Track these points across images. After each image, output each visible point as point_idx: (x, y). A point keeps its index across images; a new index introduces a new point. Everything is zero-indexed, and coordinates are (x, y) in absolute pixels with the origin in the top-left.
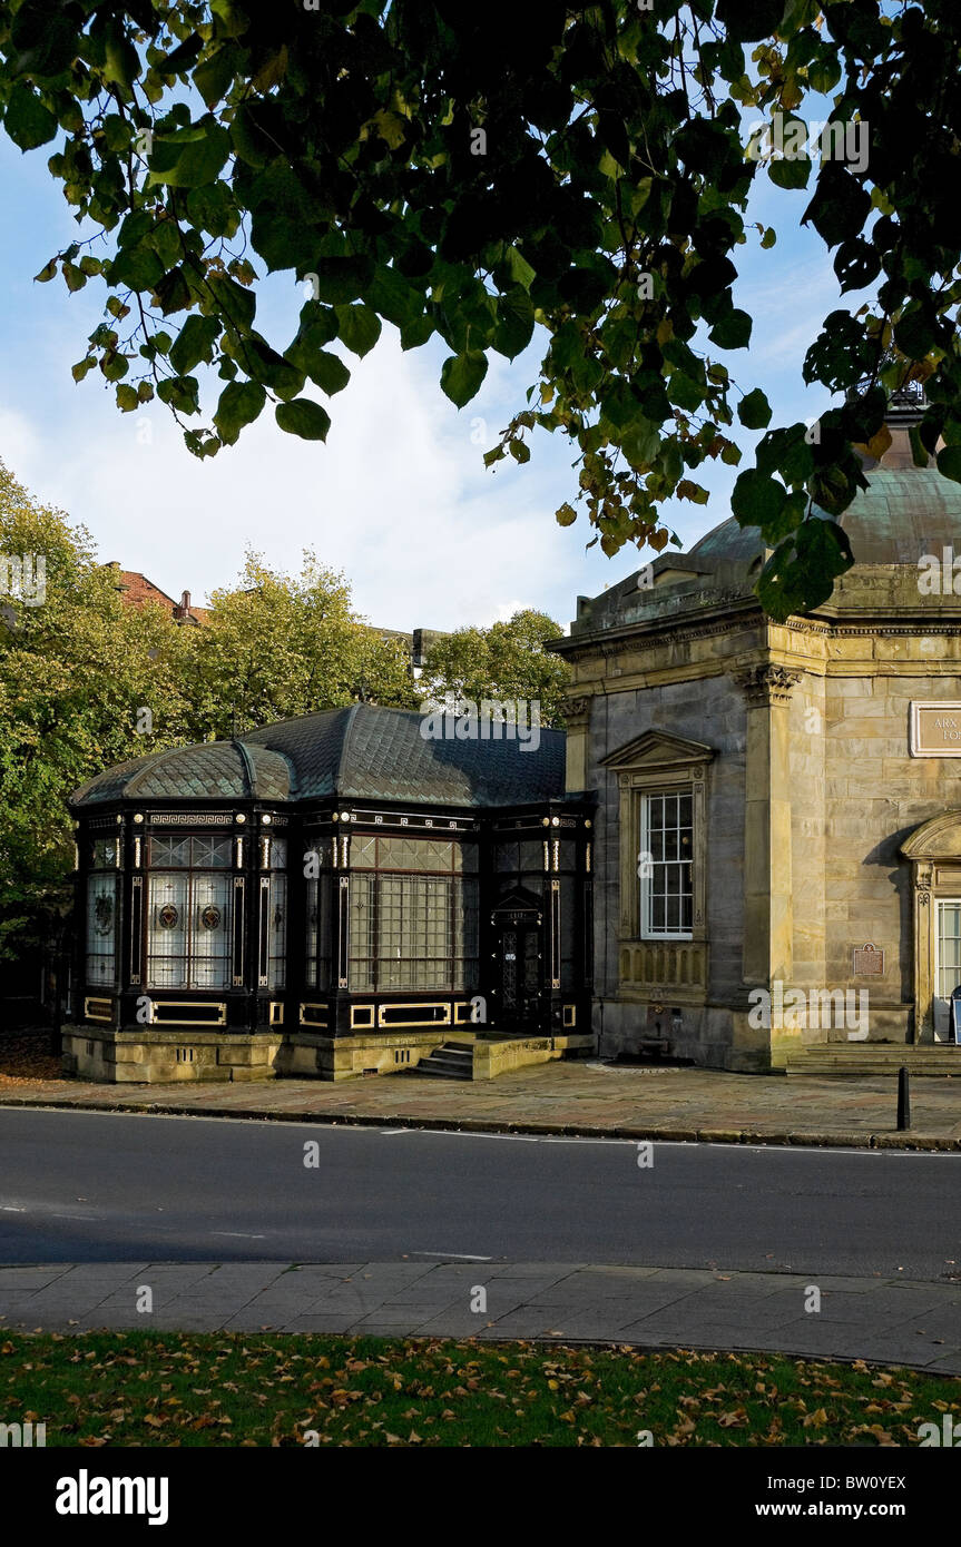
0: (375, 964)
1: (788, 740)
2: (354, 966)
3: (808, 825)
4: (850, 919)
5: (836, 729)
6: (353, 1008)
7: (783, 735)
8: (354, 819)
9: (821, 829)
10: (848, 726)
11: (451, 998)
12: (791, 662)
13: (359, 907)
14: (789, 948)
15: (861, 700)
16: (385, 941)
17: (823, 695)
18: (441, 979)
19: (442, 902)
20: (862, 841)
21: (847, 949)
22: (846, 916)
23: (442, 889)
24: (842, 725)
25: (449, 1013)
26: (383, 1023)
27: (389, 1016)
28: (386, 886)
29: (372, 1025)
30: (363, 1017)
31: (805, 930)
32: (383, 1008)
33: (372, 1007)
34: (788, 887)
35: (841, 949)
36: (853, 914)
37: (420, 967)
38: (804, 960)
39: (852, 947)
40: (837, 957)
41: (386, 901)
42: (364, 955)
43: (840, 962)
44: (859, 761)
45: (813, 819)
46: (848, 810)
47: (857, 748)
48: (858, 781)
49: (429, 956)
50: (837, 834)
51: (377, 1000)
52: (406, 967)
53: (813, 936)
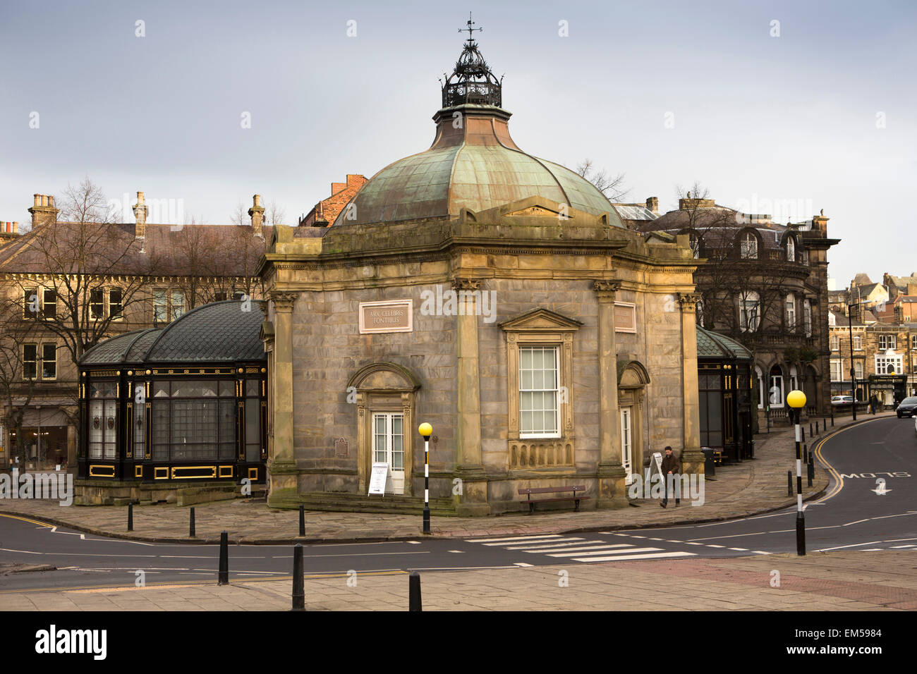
0: (170, 446)
1: (292, 329)
2: (158, 448)
3: (310, 373)
4: (335, 424)
5: (329, 318)
6: (156, 468)
7: (287, 327)
8: (155, 372)
9: (320, 376)
10: (333, 318)
11: (217, 464)
12: (293, 288)
13: (161, 417)
14: (290, 441)
15: (339, 303)
16: (177, 434)
17: (323, 302)
18: (212, 454)
19: (212, 413)
20: (338, 381)
21: (333, 440)
22: (333, 423)
23: (212, 406)
24: (332, 317)
25: (215, 472)
26: (174, 477)
27: (178, 473)
28: (177, 407)
29: (167, 478)
30: (162, 473)
31: (308, 431)
32: (173, 469)
33: (167, 468)
34: (290, 408)
35: (331, 441)
36: (336, 422)
37: (199, 448)
38: (307, 446)
39: (337, 439)
40: (329, 445)
41: (177, 414)
42: (165, 442)
43: (330, 448)
44: (338, 337)
45: (313, 370)
46: (334, 364)
47: (337, 330)
48: (338, 348)
49: (204, 442)
50: (328, 377)
51: (171, 465)
52: (190, 448)
53: (314, 434)
